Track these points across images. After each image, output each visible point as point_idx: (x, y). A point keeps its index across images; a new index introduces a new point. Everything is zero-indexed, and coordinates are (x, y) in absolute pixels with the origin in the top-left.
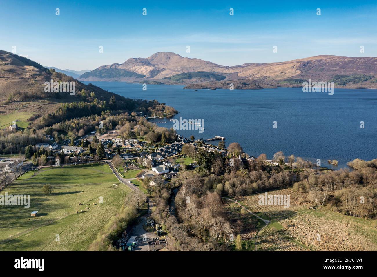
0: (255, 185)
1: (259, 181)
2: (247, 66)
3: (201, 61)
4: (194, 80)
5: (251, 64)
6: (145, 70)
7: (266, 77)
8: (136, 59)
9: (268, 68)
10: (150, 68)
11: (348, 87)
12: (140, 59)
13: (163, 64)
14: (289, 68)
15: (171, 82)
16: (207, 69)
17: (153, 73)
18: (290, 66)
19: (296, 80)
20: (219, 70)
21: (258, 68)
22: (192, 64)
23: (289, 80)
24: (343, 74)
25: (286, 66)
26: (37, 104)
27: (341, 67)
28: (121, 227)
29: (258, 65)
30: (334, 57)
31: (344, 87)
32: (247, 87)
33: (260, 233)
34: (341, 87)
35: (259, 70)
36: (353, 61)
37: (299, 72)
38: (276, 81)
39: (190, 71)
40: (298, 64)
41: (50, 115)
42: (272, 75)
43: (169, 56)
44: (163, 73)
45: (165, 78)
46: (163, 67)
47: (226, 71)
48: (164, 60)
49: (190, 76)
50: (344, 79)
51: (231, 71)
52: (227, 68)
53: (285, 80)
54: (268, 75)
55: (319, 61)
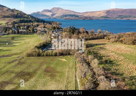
0: (90, 37)
1: (92, 36)
2: (87, 12)
3: (70, 11)
4: (67, 17)
5: (88, 12)
6: (49, 14)
7: (94, 16)
8: (46, 10)
9: (95, 13)
10: (51, 13)
11: (123, 19)
12: (47, 10)
13: (56, 12)
14: (102, 13)
15: (59, 18)
16: (72, 14)
17: (52, 15)
18: (103, 12)
19: (105, 17)
20: (77, 14)
21: (91, 13)
22: (67, 12)
23: (102, 17)
24: (122, 15)
25: (101, 12)
26: (9, 19)
27: (121, 12)
28: (40, 45)
29: (91, 12)
30: (119, 9)
31: (122, 19)
32: (87, 19)
33: (93, 48)
34: (121, 19)
35: (91, 14)
36: (125, 10)
37: (106, 14)
38: (97, 17)
39: (66, 14)
40: (106, 12)
41: (14, 22)
42: (96, 15)
43: (58, 9)
44: (56, 15)
45: (57, 17)
46: (56, 13)
47: (79, 14)
48: (56, 10)
49: (66, 16)
50: (122, 17)
51: (81, 14)
52: (80, 13)
53: (101, 17)
54: (95, 15)
55: (113, 10)
